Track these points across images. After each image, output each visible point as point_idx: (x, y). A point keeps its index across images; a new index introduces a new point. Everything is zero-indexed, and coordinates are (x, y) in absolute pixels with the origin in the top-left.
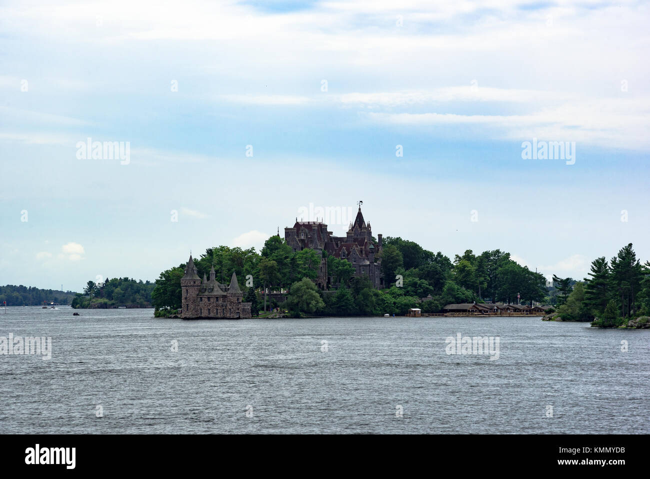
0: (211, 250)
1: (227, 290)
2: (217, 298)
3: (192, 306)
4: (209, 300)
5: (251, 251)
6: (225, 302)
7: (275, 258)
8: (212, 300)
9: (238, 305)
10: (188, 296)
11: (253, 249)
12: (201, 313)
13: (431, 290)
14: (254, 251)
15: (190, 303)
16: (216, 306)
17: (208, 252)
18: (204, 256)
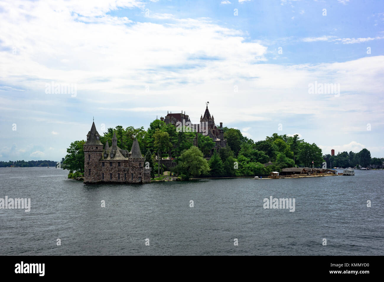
0: (111, 129)
1: (128, 155)
2: (119, 163)
3: (94, 171)
4: (111, 165)
5: (141, 129)
6: (126, 166)
7: (166, 130)
8: (114, 165)
9: (140, 170)
10: (90, 161)
11: (142, 128)
12: (103, 177)
13: (268, 158)
14: (143, 129)
15: (92, 168)
16: (118, 171)
17: (109, 131)
18: (106, 133)
